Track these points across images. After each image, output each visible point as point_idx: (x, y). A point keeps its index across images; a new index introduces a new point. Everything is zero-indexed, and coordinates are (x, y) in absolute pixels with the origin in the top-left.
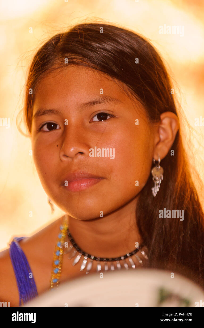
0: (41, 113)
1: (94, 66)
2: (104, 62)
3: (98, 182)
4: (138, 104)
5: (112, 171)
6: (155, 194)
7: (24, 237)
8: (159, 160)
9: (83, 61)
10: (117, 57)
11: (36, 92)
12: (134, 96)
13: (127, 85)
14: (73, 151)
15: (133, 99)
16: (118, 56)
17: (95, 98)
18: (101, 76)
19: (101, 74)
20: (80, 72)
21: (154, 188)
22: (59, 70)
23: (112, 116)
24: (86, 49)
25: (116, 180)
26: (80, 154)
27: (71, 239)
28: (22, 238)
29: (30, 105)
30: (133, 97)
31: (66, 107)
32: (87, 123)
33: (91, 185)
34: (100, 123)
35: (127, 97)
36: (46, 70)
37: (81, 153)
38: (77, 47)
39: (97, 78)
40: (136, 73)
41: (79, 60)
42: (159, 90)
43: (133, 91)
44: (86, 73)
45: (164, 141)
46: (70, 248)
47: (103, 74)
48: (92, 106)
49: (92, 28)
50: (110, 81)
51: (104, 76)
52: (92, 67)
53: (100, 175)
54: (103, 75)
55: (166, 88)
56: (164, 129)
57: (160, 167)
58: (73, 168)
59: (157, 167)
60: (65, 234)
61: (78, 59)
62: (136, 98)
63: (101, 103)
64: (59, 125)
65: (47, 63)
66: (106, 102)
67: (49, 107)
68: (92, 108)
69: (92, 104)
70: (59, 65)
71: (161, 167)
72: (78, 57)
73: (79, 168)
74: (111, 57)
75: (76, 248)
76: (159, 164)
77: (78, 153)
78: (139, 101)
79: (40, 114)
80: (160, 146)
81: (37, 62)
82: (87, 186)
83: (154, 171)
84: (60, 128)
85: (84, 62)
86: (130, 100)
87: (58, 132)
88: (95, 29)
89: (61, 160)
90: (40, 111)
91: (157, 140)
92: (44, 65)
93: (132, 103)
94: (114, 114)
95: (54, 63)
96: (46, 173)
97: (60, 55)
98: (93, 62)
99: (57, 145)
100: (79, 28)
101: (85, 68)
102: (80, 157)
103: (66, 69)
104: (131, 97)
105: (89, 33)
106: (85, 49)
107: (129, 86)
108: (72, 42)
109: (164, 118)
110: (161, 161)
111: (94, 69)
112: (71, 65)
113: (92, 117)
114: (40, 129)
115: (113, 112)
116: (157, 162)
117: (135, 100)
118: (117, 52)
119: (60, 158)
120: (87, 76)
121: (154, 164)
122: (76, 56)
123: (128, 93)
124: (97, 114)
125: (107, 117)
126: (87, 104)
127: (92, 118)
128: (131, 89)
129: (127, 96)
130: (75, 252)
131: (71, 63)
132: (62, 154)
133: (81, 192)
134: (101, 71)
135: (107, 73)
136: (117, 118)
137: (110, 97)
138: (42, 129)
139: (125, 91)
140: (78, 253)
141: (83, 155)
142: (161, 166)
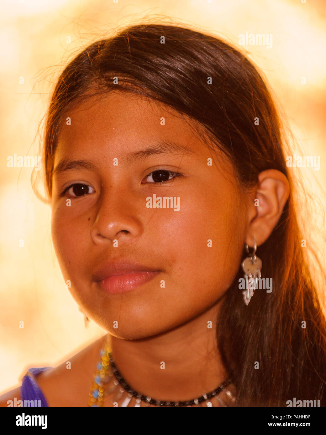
0: (65, 167)
1: (150, 94)
2: (167, 88)
3: (151, 278)
4: (221, 156)
5: (174, 261)
6: (247, 302)
7: (45, 368)
8: (255, 247)
9: (133, 85)
10: (190, 80)
11: (59, 132)
12: (215, 143)
13: (204, 125)
14: (112, 228)
15: (213, 148)
16: (191, 78)
17: (150, 145)
18: (162, 109)
19: (162, 106)
20: (128, 102)
21: (246, 292)
22: (95, 98)
23: (178, 175)
24: (140, 66)
25: (180, 276)
26: (123, 233)
27: (115, 371)
28: (42, 369)
29: (50, 152)
30: (212, 145)
31: (105, 157)
32: (138, 185)
33: (141, 284)
34: (158, 185)
35: (203, 144)
36: (75, 97)
37: (126, 232)
38: (124, 61)
39: (155, 113)
40: (219, 106)
41: (127, 83)
42: (257, 134)
43: (214, 136)
44: (138, 104)
45: (263, 217)
46: (114, 385)
47: (166, 107)
48: (145, 157)
49: (151, 32)
50: (175, 118)
51: (166, 110)
52: (148, 95)
53: (155, 266)
54: (164, 108)
55: (270, 131)
56: (265, 198)
57: (255, 258)
58: (113, 255)
59: (252, 258)
60: (107, 362)
61: (125, 81)
62: (219, 147)
63: (160, 152)
64: (93, 187)
65: (77, 87)
66: (168, 151)
67: (78, 156)
68: (146, 160)
69: (145, 153)
70: (95, 90)
71: (257, 258)
72: (125, 78)
73: (122, 255)
74: (180, 80)
75: (122, 386)
76: (254, 254)
77: (120, 232)
78: (222, 152)
79: (63, 168)
80: (256, 224)
81: (62, 85)
82: (135, 285)
83: (246, 265)
84: (94, 192)
85: (135, 87)
86: (207, 149)
87: (91, 197)
88: (157, 34)
89: (94, 243)
90: (64, 162)
91: (251, 215)
92: (72, 89)
93: (211, 155)
94: (180, 171)
95: (89, 87)
96: (69, 262)
97: (98, 74)
98: (150, 87)
99: (88, 218)
100: (131, 31)
101: (136, 96)
102: (124, 237)
103: (106, 97)
104: (210, 145)
105: (145, 40)
106: (138, 65)
107: (208, 126)
108: (117, 54)
109: (264, 180)
110: (258, 248)
111: (150, 99)
112: (114, 91)
113: (145, 175)
114: (63, 194)
115: (179, 168)
116: (251, 249)
117: (217, 150)
118: (190, 71)
119: (92, 238)
120: (139, 108)
121: (246, 253)
122: (122, 76)
123: (204, 137)
124: (152, 171)
125: (168, 177)
126: (137, 153)
127: (146, 178)
128: (210, 132)
129: (203, 142)
130: (122, 391)
131: (113, 87)
132: (95, 232)
133: (125, 294)
134: (162, 101)
135: (172, 105)
136: (186, 177)
137: (175, 144)
138: (67, 193)
139: (200, 134)
140: (126, 393)
141: (128, 234)
142: (258, 256)
